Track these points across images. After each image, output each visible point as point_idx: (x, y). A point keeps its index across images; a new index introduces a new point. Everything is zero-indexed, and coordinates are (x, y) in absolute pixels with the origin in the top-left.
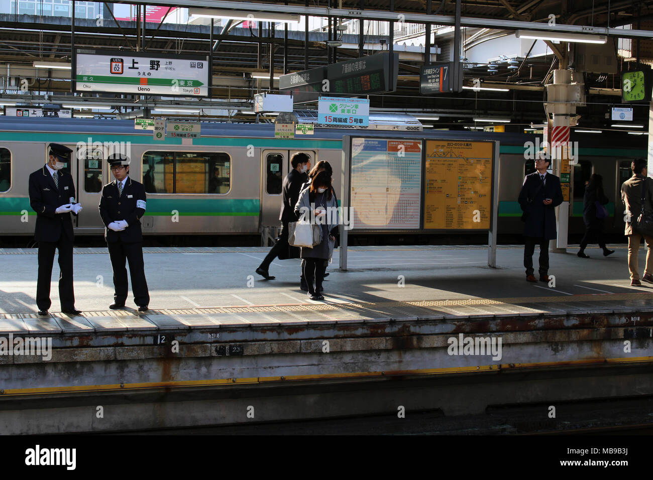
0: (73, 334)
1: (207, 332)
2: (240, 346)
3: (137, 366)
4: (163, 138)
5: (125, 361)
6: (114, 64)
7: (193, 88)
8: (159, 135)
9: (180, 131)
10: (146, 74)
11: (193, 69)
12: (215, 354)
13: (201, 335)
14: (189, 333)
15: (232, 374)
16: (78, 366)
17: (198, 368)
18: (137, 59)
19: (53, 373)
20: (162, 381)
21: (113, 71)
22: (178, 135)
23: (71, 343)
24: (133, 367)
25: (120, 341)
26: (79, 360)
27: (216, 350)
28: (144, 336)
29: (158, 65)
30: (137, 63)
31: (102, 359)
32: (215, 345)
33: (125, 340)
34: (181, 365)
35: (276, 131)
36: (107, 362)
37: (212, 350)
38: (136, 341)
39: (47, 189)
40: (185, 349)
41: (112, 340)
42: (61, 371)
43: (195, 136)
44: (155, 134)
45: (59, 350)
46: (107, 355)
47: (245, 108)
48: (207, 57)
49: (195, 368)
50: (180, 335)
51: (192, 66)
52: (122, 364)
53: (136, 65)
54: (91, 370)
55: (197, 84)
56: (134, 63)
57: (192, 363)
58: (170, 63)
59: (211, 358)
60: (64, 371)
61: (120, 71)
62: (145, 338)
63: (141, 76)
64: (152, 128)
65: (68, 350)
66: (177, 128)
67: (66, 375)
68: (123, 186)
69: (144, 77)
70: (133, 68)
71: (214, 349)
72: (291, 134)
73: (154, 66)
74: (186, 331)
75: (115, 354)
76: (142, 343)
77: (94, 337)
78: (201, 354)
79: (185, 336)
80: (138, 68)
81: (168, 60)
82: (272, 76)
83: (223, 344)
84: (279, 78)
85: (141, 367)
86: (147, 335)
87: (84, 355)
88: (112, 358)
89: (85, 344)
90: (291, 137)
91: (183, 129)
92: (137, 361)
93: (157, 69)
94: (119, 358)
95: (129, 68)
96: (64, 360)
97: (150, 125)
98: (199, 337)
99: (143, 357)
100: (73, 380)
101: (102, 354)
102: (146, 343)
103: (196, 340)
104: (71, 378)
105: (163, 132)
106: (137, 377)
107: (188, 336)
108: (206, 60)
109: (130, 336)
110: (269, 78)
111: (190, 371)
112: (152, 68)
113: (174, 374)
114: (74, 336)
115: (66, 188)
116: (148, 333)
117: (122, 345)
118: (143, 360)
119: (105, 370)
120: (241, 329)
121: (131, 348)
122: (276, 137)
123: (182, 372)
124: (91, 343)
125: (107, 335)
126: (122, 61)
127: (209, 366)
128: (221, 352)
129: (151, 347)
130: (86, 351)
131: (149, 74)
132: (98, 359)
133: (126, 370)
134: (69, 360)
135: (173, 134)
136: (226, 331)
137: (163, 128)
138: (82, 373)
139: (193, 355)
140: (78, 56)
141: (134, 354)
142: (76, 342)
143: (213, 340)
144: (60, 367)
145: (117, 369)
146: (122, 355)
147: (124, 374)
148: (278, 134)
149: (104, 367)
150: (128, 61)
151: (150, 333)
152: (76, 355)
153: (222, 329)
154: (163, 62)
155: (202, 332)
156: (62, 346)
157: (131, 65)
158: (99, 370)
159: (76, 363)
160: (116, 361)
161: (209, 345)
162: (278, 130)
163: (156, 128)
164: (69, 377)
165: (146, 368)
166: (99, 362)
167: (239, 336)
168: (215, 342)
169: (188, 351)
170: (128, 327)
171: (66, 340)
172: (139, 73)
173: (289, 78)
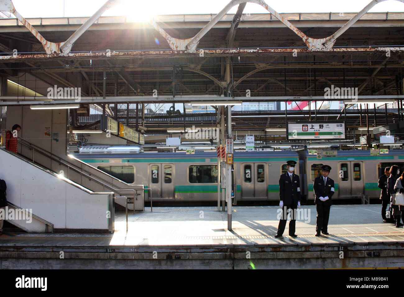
0: (302, 246)
1: (363, 245)
2: (378, 252)
3: (331, 261)
4: (321, 158)
5: (325, 258)
6: (304, 127)
7: (338, 136)
8: (319, 157)
9: (328, 154)
10: (318, 130)
11: (338, 127)
12: (366, 256)
13: (360, 247)
14: (354, 245)
15: (375, 265)
16: (304, 260)
17: (358, 262)
18: (313, 124)
19: (294, 263)
20: (342, 268)
21: (304, 130)
22: (327, 156)
23: (301, 249)
24: (329, 261)
25: (323, 249)
26: (305, 257)
27: (367, 254)
28: (334, 247)
29: (323, 126)
30: (314, 126)
31: (315, 257)
32: (367, 251)
33: (325, 249)
34: (351, 260)
35: (371, 153)
36: (317, 258)
37: (365, 254)
38: (330, 249)
39: (287, 182)
40: (352, 253)
41: (319, 249)
42: (297, 262)
43: (335, 156)
44: (317, 156)
45: (296, 252)
46: (317, 255)
47: (348, 144)
48: (344, 122)
49: (357, 262)
50: (350, 247)
51: (338, 126)
52: (324, 259)
53: (313, 127)
54: (310, 262)
55: (340, 133)
56: (312, 126)
57: (356, 260)
58: (328, 125)
59: (365, 257)
60: (298, 262)
61: (307, 130)
62: (334, 248)
63: (316, 132)
64: (316, 154)
65: (300, 252)
66: (327, 153)
67: (299, 264)
68: (326, 180)
69: (317, 132)
70: (312, 128)
71: (366, 253)
72: (378, 154)
73: (321, 127)
74: (352, 245)
75: (321, 255)
76: (332, 250)
77: (311, 247)
78: (360, 255)
79: (352, 247)
80: (314, 128)
81: (327, 124)
82: (368, 128)
83: (370, 251)
84: (373, 129)
85: (332, 261)
86: (335, 247)
87: (307, 255)
88: (320, 256)
89: (307, 250)
90: (378, 155)
91: (329, 154)
92: (330, 258)
93: (322, 128)
94: (323, 257)
95: (311, 128)
96: (298, 257)
97: (315, 152)
98: (359, 248)
99: (333, 256)
100: (302, 266)
101: (315, 255)
102: (334, 250)
103: (357, 249)
104: (302, 265)
105: (321, 155)
106: (330, 265)
107: (354, 247)
108: (343, 123)
109: (327, 247)
110: (367, 129)
111: (354, 263)
112: (320, 128)
113: (347, 264)
114: (303, 247)
115: (296, 182)
116: (335, 245)
117: (324, 251)
118: (333, 258)
119: (316, 262)
120: (378, 244)
121: (328, 252)
122: (371, 155)
123: (351, 263)
124: (310, 250)
125: (317, 246)
126: (307, 125)
127: (363, 261)
128: (369, 255)
129: (337, 252)
130: (308, 253)
131: (319, 130)
132: (313, 257)
133: (326, 262)
134: (300, 257)
135: (325, 156)
136: (371, 245)
137: (321, 154)
138: (306, 263)
139: (357, 256)
140: (289, 125)
141: (329, 255)
142: (303, 249)
143: (365, 249)
144: (296, 260)
145: (322, 261)
146: (324, 255)
147: (325, 264)
148: (372, 154)
149: (316, 261)
150: (310, 125)
151: (336, 245)
152: (303, 255)
153: (369, 244)
154: (325, 125)
155: (360, 245)
156: (298, 251)
157: (311, 127)
158: (314, 262)
159: (303, 258)
160: (321, 258)
161: (364, 251)
162: (372, 152)
163: (318, 154)
164: (300, 265)
165: (334, 261)
166: (314, 258)
167: (377, 247)
168: (366, 250)
169: (354, 254)
170: (326, 242)
171: (299, 248)
172: (315, 130)
173: (378, 129)
